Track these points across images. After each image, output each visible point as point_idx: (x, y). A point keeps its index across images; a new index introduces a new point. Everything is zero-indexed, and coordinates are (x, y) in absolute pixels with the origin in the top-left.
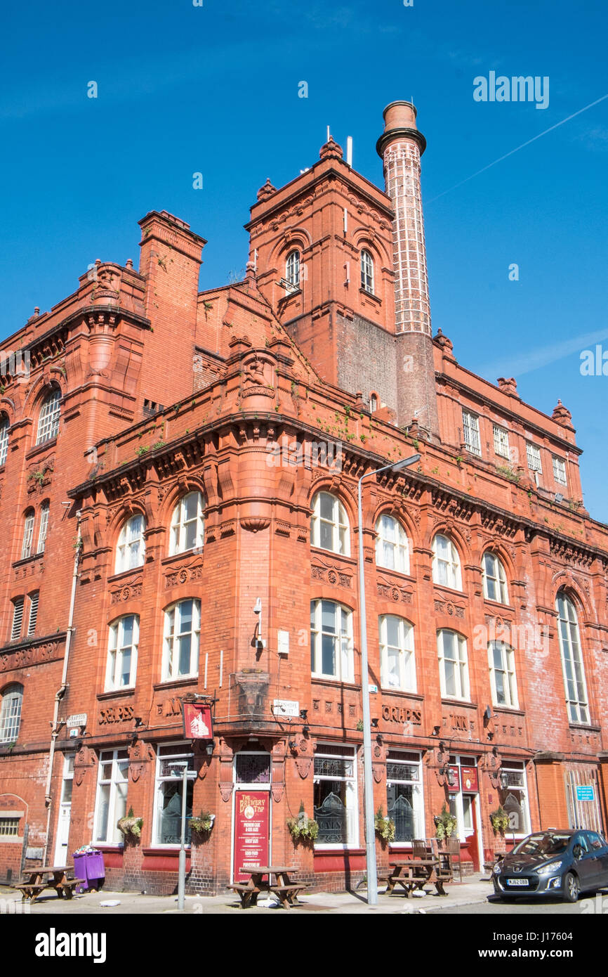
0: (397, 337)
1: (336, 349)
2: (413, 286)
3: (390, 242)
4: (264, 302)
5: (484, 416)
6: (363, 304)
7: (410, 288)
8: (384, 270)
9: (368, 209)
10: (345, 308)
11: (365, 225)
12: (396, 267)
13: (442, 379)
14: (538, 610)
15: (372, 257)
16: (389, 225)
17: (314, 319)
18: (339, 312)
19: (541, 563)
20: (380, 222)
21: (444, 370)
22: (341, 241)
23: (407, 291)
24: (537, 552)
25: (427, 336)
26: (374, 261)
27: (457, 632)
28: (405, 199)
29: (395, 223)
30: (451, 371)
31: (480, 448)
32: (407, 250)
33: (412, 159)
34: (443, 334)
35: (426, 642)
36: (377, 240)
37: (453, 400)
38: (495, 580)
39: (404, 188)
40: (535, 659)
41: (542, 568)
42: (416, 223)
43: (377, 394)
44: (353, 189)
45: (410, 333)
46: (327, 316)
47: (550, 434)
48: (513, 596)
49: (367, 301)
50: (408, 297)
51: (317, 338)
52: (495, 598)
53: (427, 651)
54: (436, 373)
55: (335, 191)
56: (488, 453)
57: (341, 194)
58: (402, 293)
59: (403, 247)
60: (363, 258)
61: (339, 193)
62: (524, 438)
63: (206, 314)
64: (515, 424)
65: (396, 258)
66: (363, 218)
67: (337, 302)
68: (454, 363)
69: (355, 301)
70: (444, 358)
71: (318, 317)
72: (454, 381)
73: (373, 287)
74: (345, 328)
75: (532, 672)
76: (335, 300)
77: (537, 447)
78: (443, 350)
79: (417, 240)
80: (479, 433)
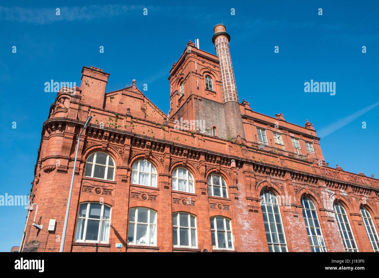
0: (224, 104)
1: (194, 112)
2: (228, 85)
3: (218, 71)
4: (140, 93)
5: (268, 129)
6: (208, 94)
7: (227, 85)
8: (216, 81)
9: (207, 61)
10: (198, 96)
11: (206, 67)
12: (221, 79)
13: (245, 117)
14: (247, 199)
15: (211, 78)
16: (218, 65)
17: (187, 103)
18: (195, 98)
19: (247, 176)
20: (213, 65)
21: (246, 114)
22: (195, 73)
23: (226, 87)
24: (245, 172)
25: (235, 102)
26: (212, 79)
27: (190, 213)
28: (222, 56)
29: (220, 64)
30: (249, 113)
31: (267, 142)
32: (225, 73)
33: (224, 42)
34: (245, 101)
35: (163, 219)
36: (212, 71)
37: (251, 124)
38: (220, 187)
39: (222, 52)
40: (245, 223)
41: (248, 179)
42: (227, 63)
43: (216, 126)
44: (199, 55)
45: (228, 102)
46: (191, 101)
47: (302, 133)
48: (230, 194)
49: (209, 93)
50: (226, 89)
51: (188, 110)
52: (220, 196)
53: (164, 224)
54: (242, 115)
55: (191, 57)
56: (271, 143)
57: (194, 58)
58: (224, 88)
59: (223, 72)
60: (207, 79)
61: (193, 57)
62: (289, 136)
63: (111, 100)
64: (284, 131)
65: (221, 76)
66: (205, 65)
67: (194, 95)
68: (250, 110)
69: (203, 93)
70: (245, 109)
71: (188, 102)
72: (250, 117)
73: (212, 88)
74: (199, 104)
75: (243, 230)
76: (193, 94)
77: (297, 139)
78: (245, 106)
79: (228, 68)
80: (266, 136)
